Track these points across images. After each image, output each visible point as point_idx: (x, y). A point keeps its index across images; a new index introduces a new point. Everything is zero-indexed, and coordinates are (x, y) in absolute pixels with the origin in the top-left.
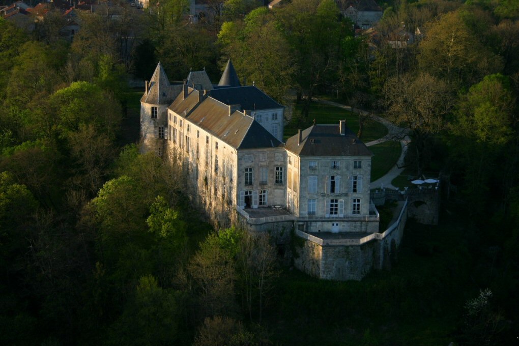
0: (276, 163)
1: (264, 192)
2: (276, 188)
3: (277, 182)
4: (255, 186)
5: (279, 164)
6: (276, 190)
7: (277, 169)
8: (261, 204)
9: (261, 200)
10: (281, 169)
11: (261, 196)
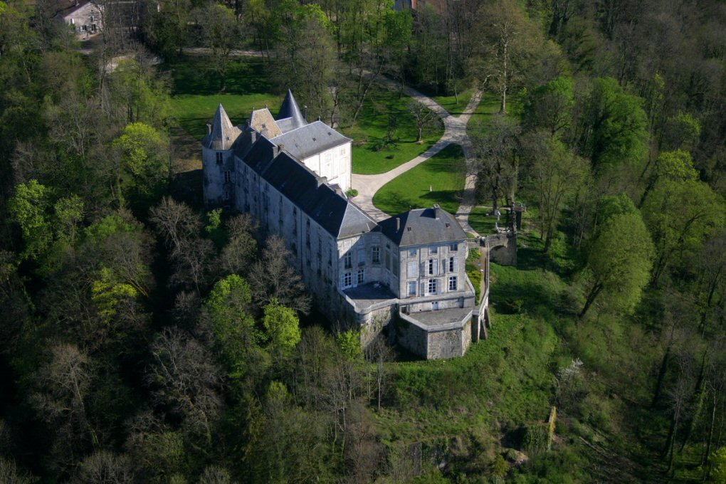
0: (373, 245)
1: (363, 271)
2: (374, 267)
3: (374, 261)
4: (354, 268)
5: (376, 245)
6: (373, 269)
7: (374, 249)
8: (359, 282)
9: (359, 279)
10: (378, 250)
11: (359, 276)
